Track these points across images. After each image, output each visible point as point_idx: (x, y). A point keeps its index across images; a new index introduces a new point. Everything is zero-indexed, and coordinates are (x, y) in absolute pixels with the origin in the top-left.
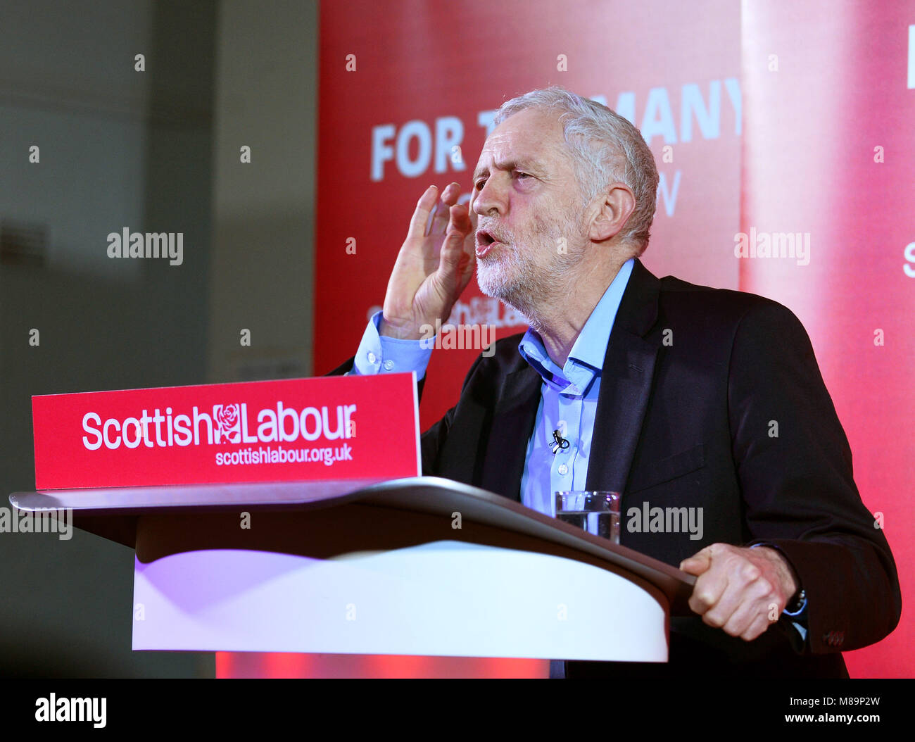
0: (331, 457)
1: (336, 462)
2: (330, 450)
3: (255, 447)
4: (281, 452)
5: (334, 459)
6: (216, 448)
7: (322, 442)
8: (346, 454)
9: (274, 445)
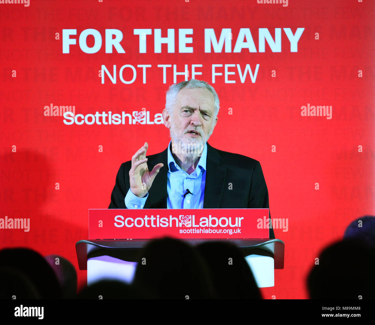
0: (232, 232)
1: (234, 234)
2: (232, 230)
3: (197, 228)
4: (209, 230)
5: (233, 232)
6: (179, 228)
7: (228, 227)
8: (239, 231)
9: (207, 228)
